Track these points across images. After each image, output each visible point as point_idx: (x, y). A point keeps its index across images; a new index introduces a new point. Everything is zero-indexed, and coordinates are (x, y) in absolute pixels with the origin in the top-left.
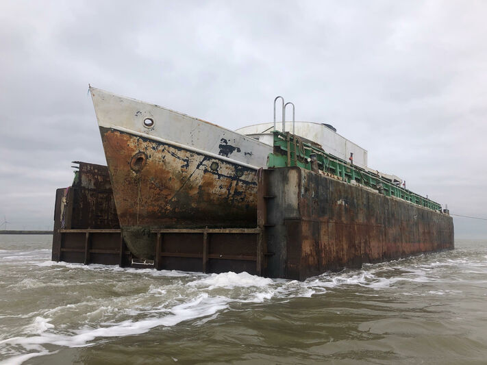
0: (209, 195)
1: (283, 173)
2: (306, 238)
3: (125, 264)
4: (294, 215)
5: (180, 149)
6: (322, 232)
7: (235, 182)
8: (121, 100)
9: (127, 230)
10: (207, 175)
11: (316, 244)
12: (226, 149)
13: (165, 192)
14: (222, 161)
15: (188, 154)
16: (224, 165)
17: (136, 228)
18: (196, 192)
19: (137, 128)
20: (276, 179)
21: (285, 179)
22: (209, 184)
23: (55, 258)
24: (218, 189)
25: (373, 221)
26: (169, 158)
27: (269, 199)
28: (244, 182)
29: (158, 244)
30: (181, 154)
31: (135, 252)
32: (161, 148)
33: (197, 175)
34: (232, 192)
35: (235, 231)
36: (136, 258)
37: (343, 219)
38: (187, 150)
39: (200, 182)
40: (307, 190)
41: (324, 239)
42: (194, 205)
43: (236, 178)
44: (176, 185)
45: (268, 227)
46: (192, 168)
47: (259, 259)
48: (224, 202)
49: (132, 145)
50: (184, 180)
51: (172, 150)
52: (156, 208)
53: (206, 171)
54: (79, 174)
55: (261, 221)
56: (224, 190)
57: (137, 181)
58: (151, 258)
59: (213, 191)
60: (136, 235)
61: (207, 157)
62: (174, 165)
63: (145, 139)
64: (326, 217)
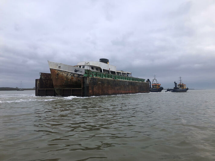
0: (72, 81)
1: (86, 78)
2: (90, 90)
3: (55, 96)
4: (88, 86)
5: (66, 72)
6: (94, 89)
7: (78, 78)
8: (54, 63)
9: (56, 89)
10: (72, 77)
11: (93, 91)
12: (76, 71)
13: (63, 81)
14: (75, 73)
15: (68, 73)
16: (76, 74)
17: (57, 88)
18: (69, 80)
19: (57, 68)
20: (85, 79)
21: (87, 79)
22: (72, 79)
23: (36, 95)
24: (75, 79)
25: (110, 86)
26: (64, 74)
27: (84, 83)
28: (80, 78)
29: (62, 92)
30: (66, 73)
31: (57, 93)
32: (62, 72)
33: (70, 77)
34: (78, 80)
35: (77, 89)
36: (57, 94)
37: (100, 86)
38: (67, 72)
39: (70, 78)
40: (90, 81)
41: (95, 90)
42: (69, 83)
43: (78, 77)
44: (65, 79)
45: (84, 88)
46: (69, 75)
47: (82, 94)
48: (76, 82)
49: (56, 72)
50: (67, 78)
51: (64, 72)
52: (61, 84)
53: (72, 76)
54: (41, 76)
55: (82, 87)
56: (76, 80)
57: (57, 79)
58: (60, 94)
59: (73, 80)
60: (57, 90)
61: (72, 73)
62: (65, 75)
63: (59, 70)
64: (95, 86)
